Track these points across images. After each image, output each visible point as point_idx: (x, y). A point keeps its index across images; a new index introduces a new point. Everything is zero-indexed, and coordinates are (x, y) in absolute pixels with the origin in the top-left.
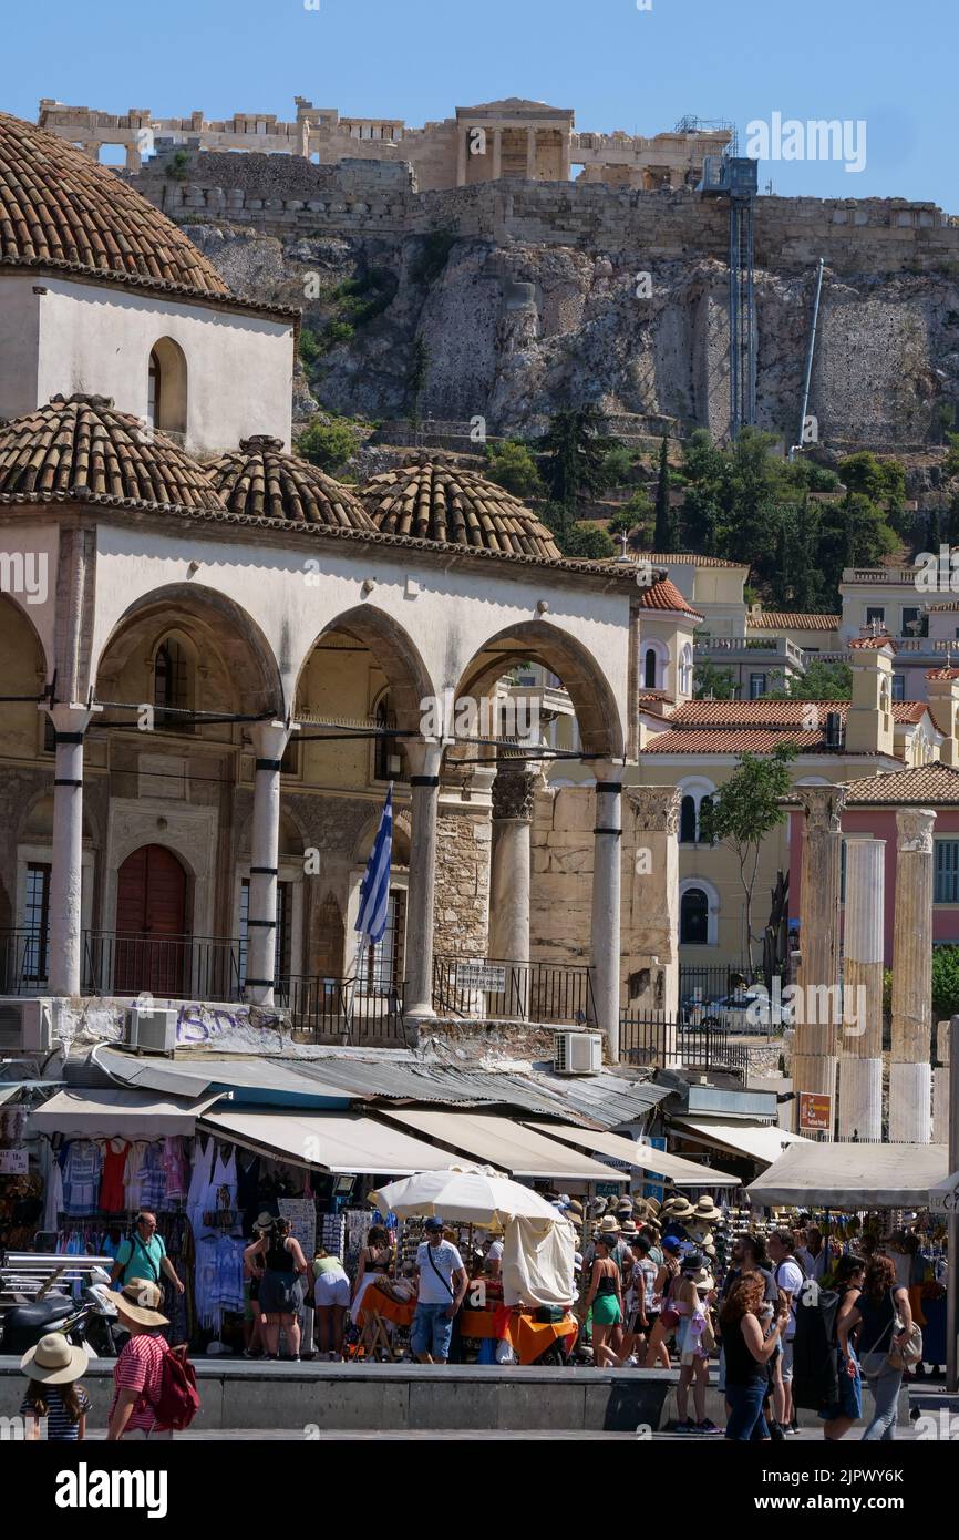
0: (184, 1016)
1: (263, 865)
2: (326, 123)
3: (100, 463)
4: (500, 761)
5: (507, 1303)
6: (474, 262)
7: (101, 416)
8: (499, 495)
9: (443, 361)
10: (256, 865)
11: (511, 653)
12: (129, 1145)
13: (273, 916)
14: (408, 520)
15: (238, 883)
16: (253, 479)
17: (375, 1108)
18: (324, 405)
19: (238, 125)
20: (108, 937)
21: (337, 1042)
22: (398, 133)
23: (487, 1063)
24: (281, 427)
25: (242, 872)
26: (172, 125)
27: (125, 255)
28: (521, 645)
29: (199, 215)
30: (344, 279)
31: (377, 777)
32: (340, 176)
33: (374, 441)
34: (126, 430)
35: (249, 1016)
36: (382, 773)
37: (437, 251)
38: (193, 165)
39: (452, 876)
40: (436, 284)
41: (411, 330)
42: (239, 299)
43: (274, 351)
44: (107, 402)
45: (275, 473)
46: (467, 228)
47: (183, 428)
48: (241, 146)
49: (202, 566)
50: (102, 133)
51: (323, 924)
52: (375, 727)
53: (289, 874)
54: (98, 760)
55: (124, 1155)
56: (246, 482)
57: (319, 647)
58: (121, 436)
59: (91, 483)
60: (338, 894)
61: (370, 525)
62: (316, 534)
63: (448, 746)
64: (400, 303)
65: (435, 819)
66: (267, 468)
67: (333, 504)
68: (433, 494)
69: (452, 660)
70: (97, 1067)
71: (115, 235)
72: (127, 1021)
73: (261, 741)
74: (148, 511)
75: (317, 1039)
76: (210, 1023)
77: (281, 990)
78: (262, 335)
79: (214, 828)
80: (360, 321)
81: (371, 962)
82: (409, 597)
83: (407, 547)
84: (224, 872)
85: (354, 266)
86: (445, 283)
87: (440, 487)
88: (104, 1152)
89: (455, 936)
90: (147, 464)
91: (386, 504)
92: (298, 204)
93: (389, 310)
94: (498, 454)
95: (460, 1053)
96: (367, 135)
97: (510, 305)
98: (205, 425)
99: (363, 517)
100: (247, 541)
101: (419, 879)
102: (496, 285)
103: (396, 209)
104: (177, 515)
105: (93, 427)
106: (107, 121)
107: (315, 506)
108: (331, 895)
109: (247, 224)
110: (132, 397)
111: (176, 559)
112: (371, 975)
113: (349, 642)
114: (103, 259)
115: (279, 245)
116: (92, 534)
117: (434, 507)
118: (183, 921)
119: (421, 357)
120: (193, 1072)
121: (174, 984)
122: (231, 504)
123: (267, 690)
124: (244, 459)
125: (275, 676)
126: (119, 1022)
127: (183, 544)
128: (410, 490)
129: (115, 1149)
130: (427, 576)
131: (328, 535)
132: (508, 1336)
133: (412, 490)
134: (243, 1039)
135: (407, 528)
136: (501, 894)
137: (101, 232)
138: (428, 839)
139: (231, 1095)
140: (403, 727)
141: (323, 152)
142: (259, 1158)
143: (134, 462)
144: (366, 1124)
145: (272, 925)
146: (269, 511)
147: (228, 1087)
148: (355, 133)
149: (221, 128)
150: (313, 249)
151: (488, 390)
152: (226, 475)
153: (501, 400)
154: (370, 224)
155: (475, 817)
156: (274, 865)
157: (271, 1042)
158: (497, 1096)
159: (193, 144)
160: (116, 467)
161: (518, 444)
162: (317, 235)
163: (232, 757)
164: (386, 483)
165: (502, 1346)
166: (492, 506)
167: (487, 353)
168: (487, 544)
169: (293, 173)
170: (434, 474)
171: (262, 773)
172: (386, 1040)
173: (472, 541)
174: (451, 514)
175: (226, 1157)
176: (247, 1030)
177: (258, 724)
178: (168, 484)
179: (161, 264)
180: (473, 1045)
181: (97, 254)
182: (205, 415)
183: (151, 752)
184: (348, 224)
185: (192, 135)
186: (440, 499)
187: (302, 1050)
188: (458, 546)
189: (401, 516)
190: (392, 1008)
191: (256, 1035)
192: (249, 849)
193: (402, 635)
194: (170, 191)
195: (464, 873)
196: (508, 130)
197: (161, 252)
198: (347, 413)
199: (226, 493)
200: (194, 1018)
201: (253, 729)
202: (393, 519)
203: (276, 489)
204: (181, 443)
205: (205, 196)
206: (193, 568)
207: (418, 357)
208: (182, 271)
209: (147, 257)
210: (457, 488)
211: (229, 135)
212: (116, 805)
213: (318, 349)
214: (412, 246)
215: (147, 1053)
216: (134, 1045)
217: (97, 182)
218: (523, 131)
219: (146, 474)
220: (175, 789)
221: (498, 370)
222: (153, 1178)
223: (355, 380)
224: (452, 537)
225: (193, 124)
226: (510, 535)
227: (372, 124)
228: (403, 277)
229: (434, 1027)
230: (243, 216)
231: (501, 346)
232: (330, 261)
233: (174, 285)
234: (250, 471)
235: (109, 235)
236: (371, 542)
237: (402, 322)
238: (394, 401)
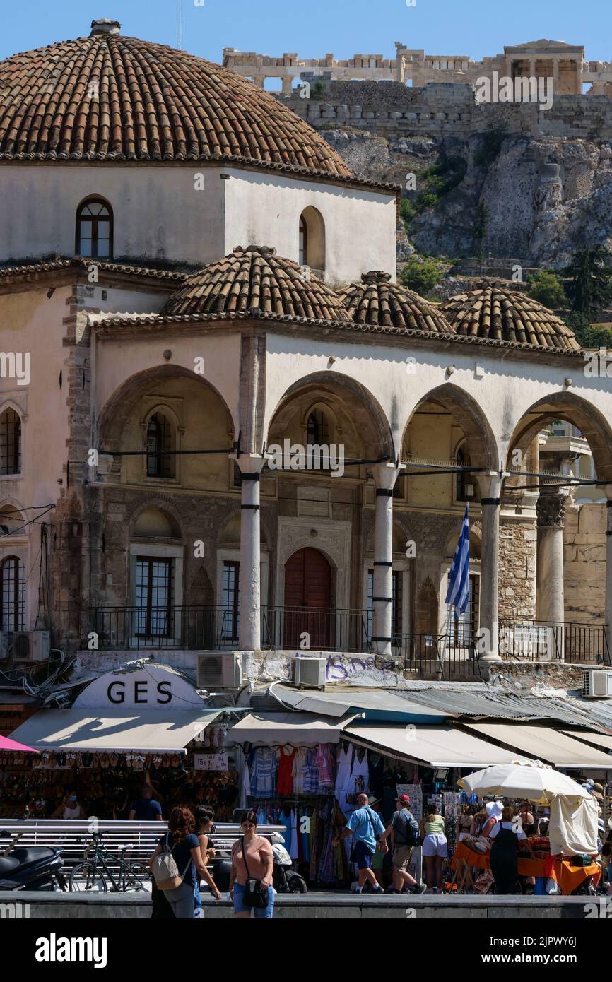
0: (331, 662)
1: (382, 560)
2: (416, 59)
3: (267, 291)
4: (541, 487)
5: (552, 853)
6: (518, 151)
7: (267, 260)
8: (537, 307)
9: (498, 218)
10: (377, 560)
11: (547, 414)
12: (295, 750)
13: (390, 594)
14: (476, 326)
15: (366, 573)
16: (371, 300)
17: (460, 722)
18: (419, 250)
19: (357, 62)
20: (279, 611)
21: (435, 678)
22: (465, 65)
23: (536, 691)
24: (388, 264)
25: (368, 565)
26: (312, 63)
27: (281, 151)
28: (554, 409)
29: (332, 124)
30: (430, 164)
31: (458, 499)
32: (426, 95)
33: (452, 273)
34: (285, 269)
35: (374, 662)
36: (462, 496)
37: (493, 143)
38: (327, 90)
39: (510, 565)
40: (493, 166)
41: (476, 197)
42: (359, 179)
43: (384, 213)
44: (271, 251)
45: (386, 296)
46: (513, 127)
47: (323, 267)
48: (359, 76)
49: (337, 359)
50: (266, 70)
51: (423, 598)
52: (456, 466)
53: (401, 566)
54: (269, 491)
55: (292, 756)
56: (366, 302)
57: (418, 412)
58: (281, 273)
59: (262, 305)
60: (433, 578)
61: (450, 330)
62: (413, 337)
63: (506, 477)
64: (469, 180)
65: (498, 527)
66: (380, 293)
67: (425, 316)
68: (492, 308)
69: (507, 420)
70: (273, 698)
71: (275, 138)
72: (292, 667)
73: (379, 476)
74: (301, 324)
75: (421, 677)
76: (348, 667)
77: (396, 644)
78: (375, 203)
79: (349, 536)
80: (442, 192)
81: (456, 624)
82: (478, 377)
83: (476, 344)
84: (356, 565)
85: (437, 156)
86: (499, 166)
87: (497, 303)
88: (279, 755)
89: (513, 606)
90: (299, 292)
91: (461, 315)
92: (398, 114)
93: (461, 184)
94: (537, 280)
95: (518, 684)
96: (444, 67)
97: (544, 179)
98: (338, 264)
99: (445, 325)
100: (367, 342)
101: (488, 568)
102: (533, 166)
103: (465, 116)
104: (320, 326)
105: (262, 268)
106: (268, 61)
107: (413, 318)
108: (428, 579)
109: (364, 129)
110: (288, 247)
111: (319, 355)
112: (456, 632)
113: (437, 408)
114: (267, 155)
115: (386, 142)
116: (263, 340)
117: (493, 317)
118: (329, 598)
119: (483, 215)
120: (339, 700)
121: (324, 641)
122: (356, 317)
123: (383, 442)
124: (364, 287)
125: (388, 432)
126: (287, 667)
127: (324, 345)
128: (477, 305)
129: (286, 753)
130: (490, 363)
131: (422, 337)
132: (554, 875)
133: (478, 306)
134: (371, 677)
135: (475, 331)
136: (543, 577)
137: (265, 136)
138: (493, 541)
139: (364, 716)
140: (475, 465)
141: (415, 79)
142: (383, 757)
143: (291, 291)
144: (455, 734)
145: (389, 600)
146: (381, 321)
147: (361, 710)
148: (436, 65)
149: (346, 64)
150: (409, 145)
151: (529, 237)
152: (353, 298)
153: (538, 243)
154: (447, 127)
155: (525, 525)
156: (390, 560)
157: (391, 679)
158: (543, 713)
159: (327, 76)
160: (278, 294)
161: (550, 272)
162: (411, 135)
163: (360, 488)
164: (461, 301)
165: (550, 882)
166: (533, 315)
167: (528, 212)
168: (530, 341)
169: (394, 94)
170: (493, 294)
171: (380, 498)
172: (467, 676)
173: (519, 339)
174: (505, 320)
175: (361, 757)
176: (374, 671)
177: (377, 465)
178: (313, 305)
179: (306, 157)
180: (527, 679)
181: (263, 152)
182: (338, 257)
183: (305, 486)
184: (432, 127)
185: (326, 69)
186: (497, 311)
187: (411, 684)
188: (510, 342)
189: (471, 323)
190: (471, 654)
191: (380, 674)
192: (372, 550)
193: (473, 403)
194: (312, 108)
195: (518, 563)
196: (539, 61)
197: (306, 149)
198: (434, 254)
199: (352, 310)
200: (337, 663)
201: (374, 469)
202: (466, 325)
203: (386, 307)
204: (322, 277)
205: (335, 110)
206: (331, 361)
207: (482, 216)
208: (320, 161)
209: (296, 152)
210: (509, 304)
211: (351, 70)
212: (283, 522)
213: (413, 212)
214: (476, 141)
215: (307, 688)
216: (298, 682)
217: (262, 103)
218: (550, 61)
219: (298, 298)
220: (322, 510)
221: (536, 223)
222: (312, 772)
223: (439, 232)
224: (506, 336)
225: (326, 62)
226: (545, 335)
227: (448, 59)
228: (470, 162)
229: (500, 667)
230: (362, 123)
231: (537, 207)
232: (420, 152)
233: (315, 171)
234: (368, 295)
235: (270, 138)
236: (451, 341)
237: (470, 192)
238: (466, 246)
